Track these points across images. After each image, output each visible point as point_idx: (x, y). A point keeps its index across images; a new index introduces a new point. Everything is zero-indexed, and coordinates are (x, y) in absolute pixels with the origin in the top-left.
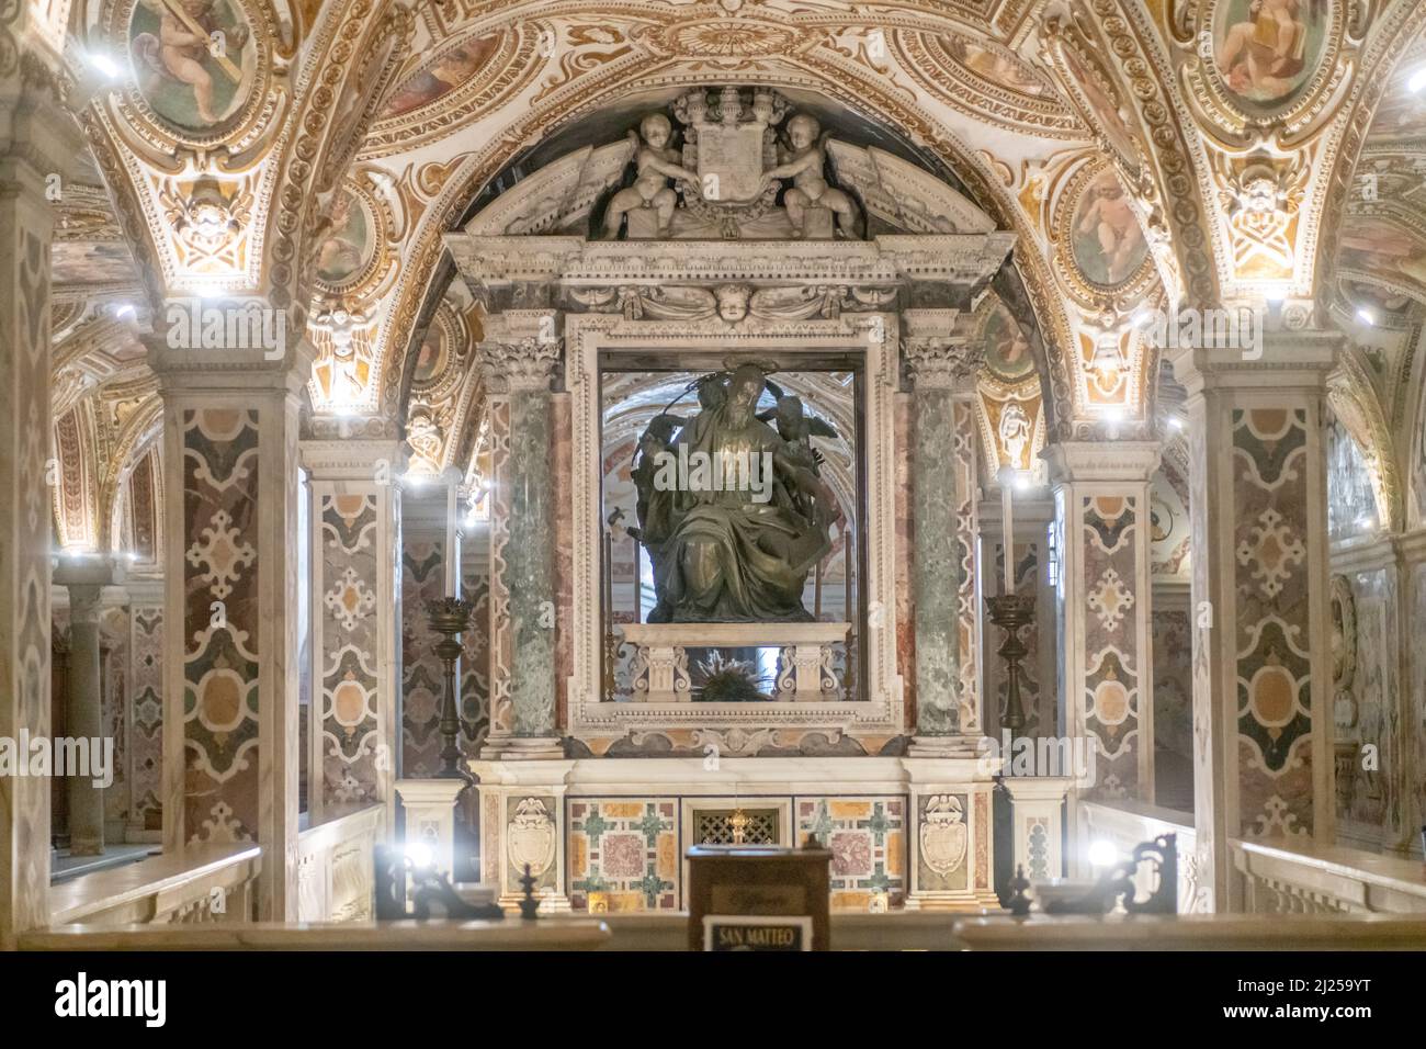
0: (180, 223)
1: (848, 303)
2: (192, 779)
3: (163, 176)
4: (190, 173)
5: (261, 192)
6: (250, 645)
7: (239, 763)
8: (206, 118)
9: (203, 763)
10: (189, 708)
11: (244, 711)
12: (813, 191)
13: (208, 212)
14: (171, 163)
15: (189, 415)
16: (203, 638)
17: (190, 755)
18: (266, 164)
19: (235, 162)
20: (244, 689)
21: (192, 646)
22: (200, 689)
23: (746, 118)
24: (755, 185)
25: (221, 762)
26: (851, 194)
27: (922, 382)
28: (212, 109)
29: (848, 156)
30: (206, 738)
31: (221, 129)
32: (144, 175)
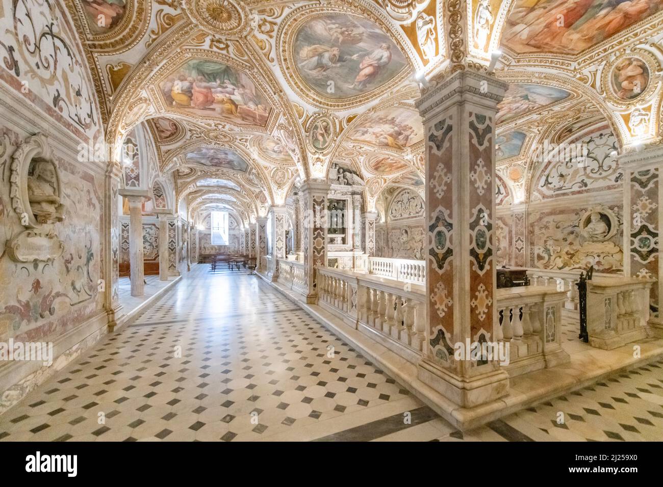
0: (314, 164)
1: (346, 194)
2: (314, 256)
3: (312, 156)
4: (317, 156)
5: (327, 161)
6: (323, 234)
7: (322, 253)
8: (321, 147)
9: (316, 253)
10: (314, 244)
11: (322, 245)
12: (342, 178)
13: (319, 163)
14: (314, 154)
15: (314, 197)
16: (316, 233)
17: (314, 252)
18: (329, 156)
19: (324, 155)
20: (322, 241)
21: (314, 234)
22: (315, 241)
23: (335, 168)
24: (336, 177)
25: (319, 253)
26: (347, 179)
27: (355, 204)
28: (322, 146)
29: (348, 174)
30: (316, 249)
31: (323, 149)
32: (309, 155)
